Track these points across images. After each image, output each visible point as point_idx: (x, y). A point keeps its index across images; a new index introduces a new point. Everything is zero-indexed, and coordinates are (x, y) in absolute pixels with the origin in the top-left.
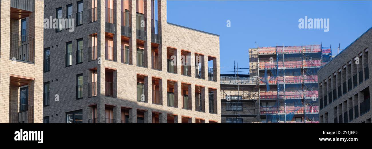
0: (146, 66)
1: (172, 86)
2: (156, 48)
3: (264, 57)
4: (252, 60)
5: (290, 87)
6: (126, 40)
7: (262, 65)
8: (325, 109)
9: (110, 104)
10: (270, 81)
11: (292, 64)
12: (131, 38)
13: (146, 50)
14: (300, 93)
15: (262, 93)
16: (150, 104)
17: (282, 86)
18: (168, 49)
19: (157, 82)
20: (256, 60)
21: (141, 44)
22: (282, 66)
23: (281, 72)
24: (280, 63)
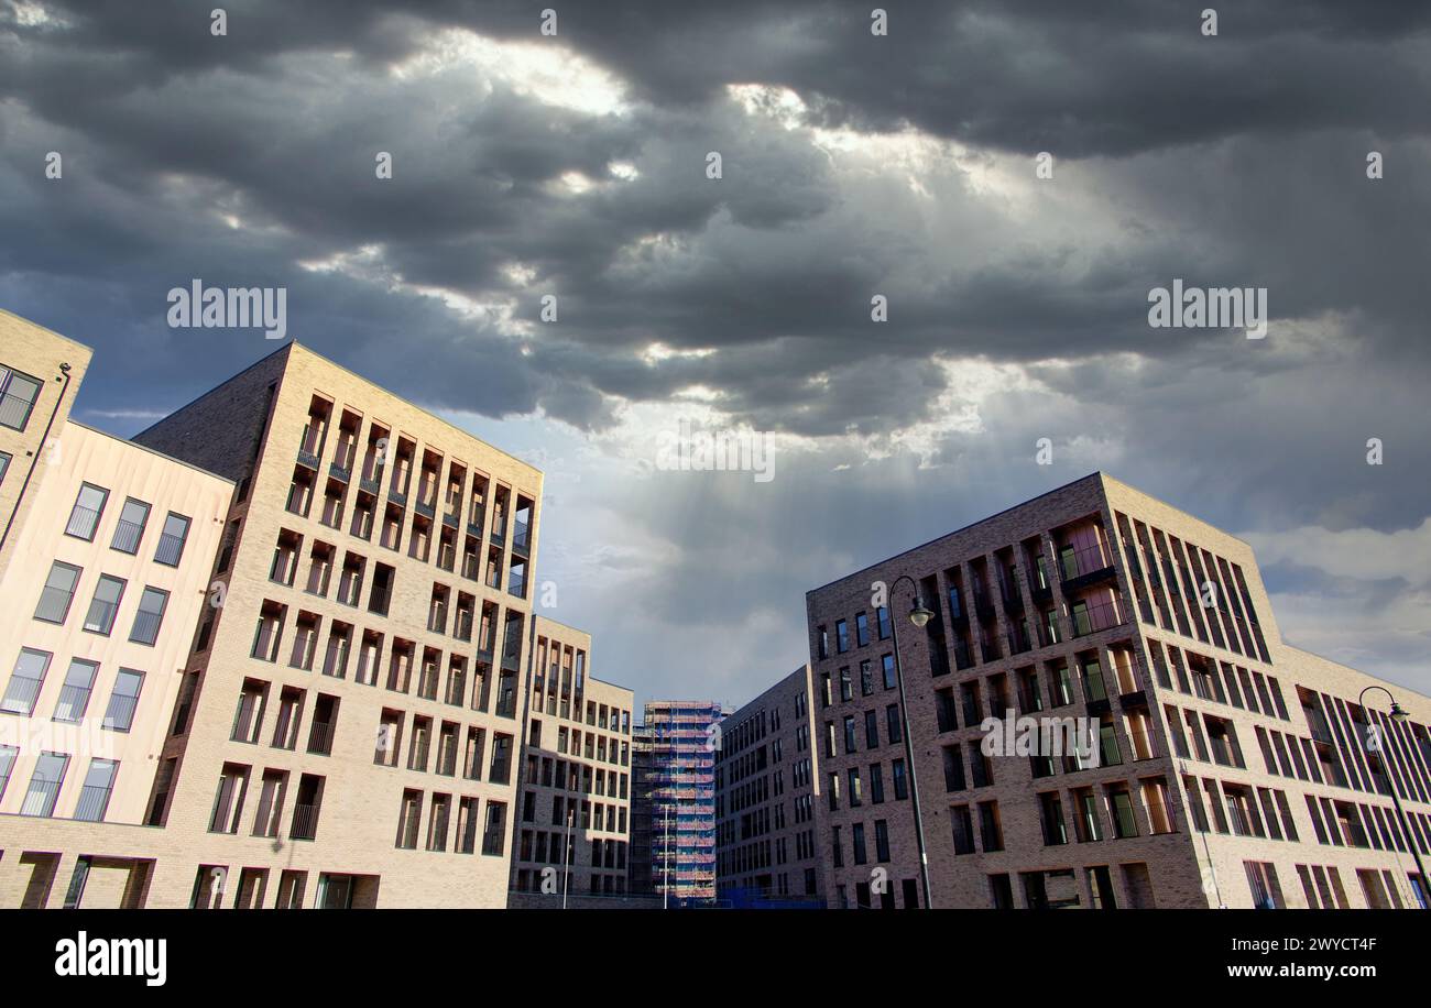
0: (568, 718)
1: (590, 737)
2: (578, 701)
3: (659, 711)
4: (648, 712)
5: (683, 741)
6: (552, 692)
7: (658, 718)
8: (721, 764)
9: (533, 754)
10: (665, 734)
11: (684, 719)
12: (556, 691)
13: (569, 702)
14: (691, 746)
15: (656, 745)
16: (568, 756)
17: (675, 740)
18: (589, 702)
19: (576, 733)
20: (652, 713)
21: (565, 696)
22: (677, 719)
23: (675, 726)
24: (674, 717)
